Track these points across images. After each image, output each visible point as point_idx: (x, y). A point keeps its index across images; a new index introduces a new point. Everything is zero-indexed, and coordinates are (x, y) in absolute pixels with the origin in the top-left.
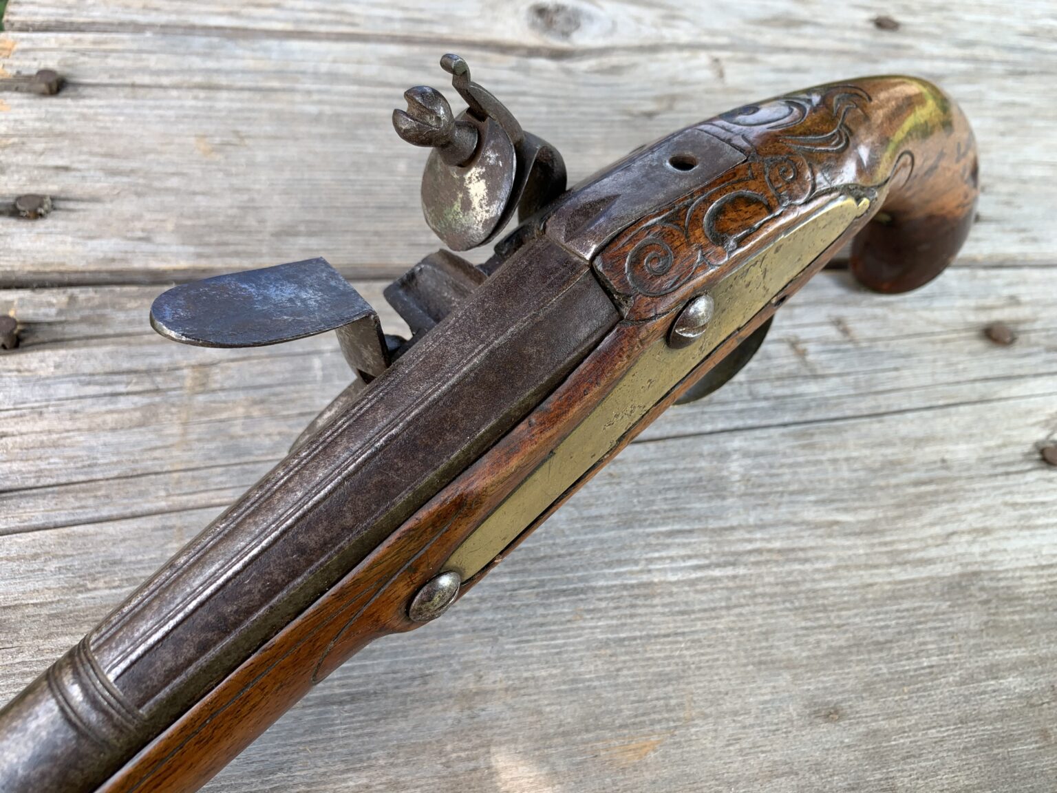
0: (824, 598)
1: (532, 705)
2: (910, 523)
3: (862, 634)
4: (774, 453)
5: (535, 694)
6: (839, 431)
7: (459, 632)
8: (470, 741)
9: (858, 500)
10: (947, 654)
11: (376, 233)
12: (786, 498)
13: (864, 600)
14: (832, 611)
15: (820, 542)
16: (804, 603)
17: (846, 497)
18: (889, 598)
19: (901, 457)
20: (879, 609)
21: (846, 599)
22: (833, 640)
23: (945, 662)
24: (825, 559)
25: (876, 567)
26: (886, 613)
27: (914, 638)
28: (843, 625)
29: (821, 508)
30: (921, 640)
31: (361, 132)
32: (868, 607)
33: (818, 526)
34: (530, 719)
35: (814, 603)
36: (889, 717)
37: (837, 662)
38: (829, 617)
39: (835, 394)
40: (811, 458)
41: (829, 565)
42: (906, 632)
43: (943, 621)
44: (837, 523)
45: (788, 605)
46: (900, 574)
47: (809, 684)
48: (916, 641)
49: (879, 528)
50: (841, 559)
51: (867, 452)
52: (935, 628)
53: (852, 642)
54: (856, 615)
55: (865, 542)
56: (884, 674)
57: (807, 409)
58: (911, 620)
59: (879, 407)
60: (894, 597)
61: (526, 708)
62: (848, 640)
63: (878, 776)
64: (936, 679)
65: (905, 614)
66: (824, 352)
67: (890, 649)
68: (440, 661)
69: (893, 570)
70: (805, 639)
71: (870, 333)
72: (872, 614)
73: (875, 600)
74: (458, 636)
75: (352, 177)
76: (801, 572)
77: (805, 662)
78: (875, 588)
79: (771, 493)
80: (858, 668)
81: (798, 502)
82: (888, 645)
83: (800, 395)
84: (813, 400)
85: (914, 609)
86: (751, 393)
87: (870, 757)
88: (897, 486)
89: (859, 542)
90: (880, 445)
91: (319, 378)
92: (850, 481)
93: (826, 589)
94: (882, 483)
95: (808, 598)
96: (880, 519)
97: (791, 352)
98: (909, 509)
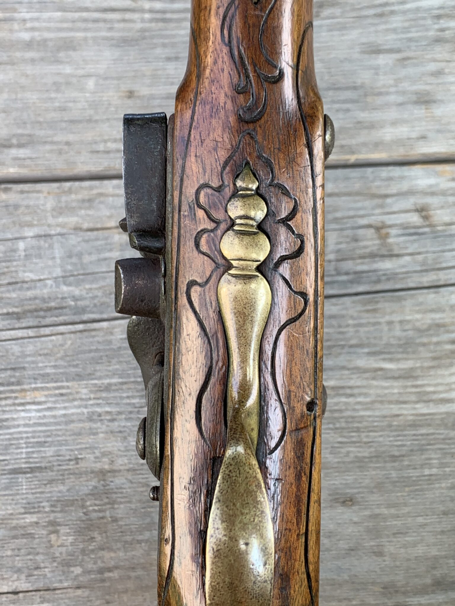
0: (360, 422)
1: (144, 481)
2: (440, 372)
3: (383, 449)
4: (343, 316)
5: (146, 474)
6: (400, 299)
7: (102, 433)
8: (102, 500)
9: (403, 353)
10: (444, 467)
11: (68, 143)
12: (346, 350)
13: (390, 426)
14: (363, 432)
15: (365, 383)
16: (343, 425)
17: (393, 350)
18: (410, 426)
19: (448, 320)
20: (400, 433)
21: (376, 424)
22: (359, 452)
23: (442, 473)
24: (366, 395)
25: (405, 402)
26: (405, 436)
27: (422, 454)
28: (370, 442)
29: (372, 358)
30: (427, 456)
31: (62, 54)
32: (391, 431)
33: (365, 371)
34: (142, 489)
35: (350, 425)
36: (389, 506)
37: (360, 467)
38: (359, 436)
39: (404, 270)
40: (372, 320)
41: (368, 400)
42: (418, 450)
43: (449, 444)
44: (381, 369)
45: (331, 426)
46: (423, 409)
47: (336, 480)
48: (423, 457)
49: (414, 374)
50: (378, 396)
51: (418, 316)
52: (440, 449)
53: (373, 455)
54: (381, 436)
55: (400, 384)
56: (392, 477)
57: (378, 281)
58: (423, 442)
59: (439, 280)
60: (414, 425)
61: (140, 483)
62: (371, 452)
63: (372, 543)
64: (431, 484)
65: (420, 437)
66: (403, 235)
67: (402, 461)
68: (88, 451)
69: (418, 406)
70: (338, 450)
71: (447, 219)
72: (394, 436)
73: (399, 426)
74: (101, 435)
75: (53, 95)
76: (346, 404)
77: (336, 465)
78: (401, 418)
79: (334, 346)
80: (374, 473)
81: (354, 353)
82: (401, 458)
83: (375, 271)
84: (384, 275)
85: (428, 435)
86: (336, 269)
87: (369, 531)
88: (438, 343)
89: (396, 384)
90: (432, 311)
91: (22, 257)
92: (399, 339)
93: (362, 417)
94: (425, 340)
95: (347, 422)
96: (417, 368)
97: (375, 236)
98: (443, 361)
